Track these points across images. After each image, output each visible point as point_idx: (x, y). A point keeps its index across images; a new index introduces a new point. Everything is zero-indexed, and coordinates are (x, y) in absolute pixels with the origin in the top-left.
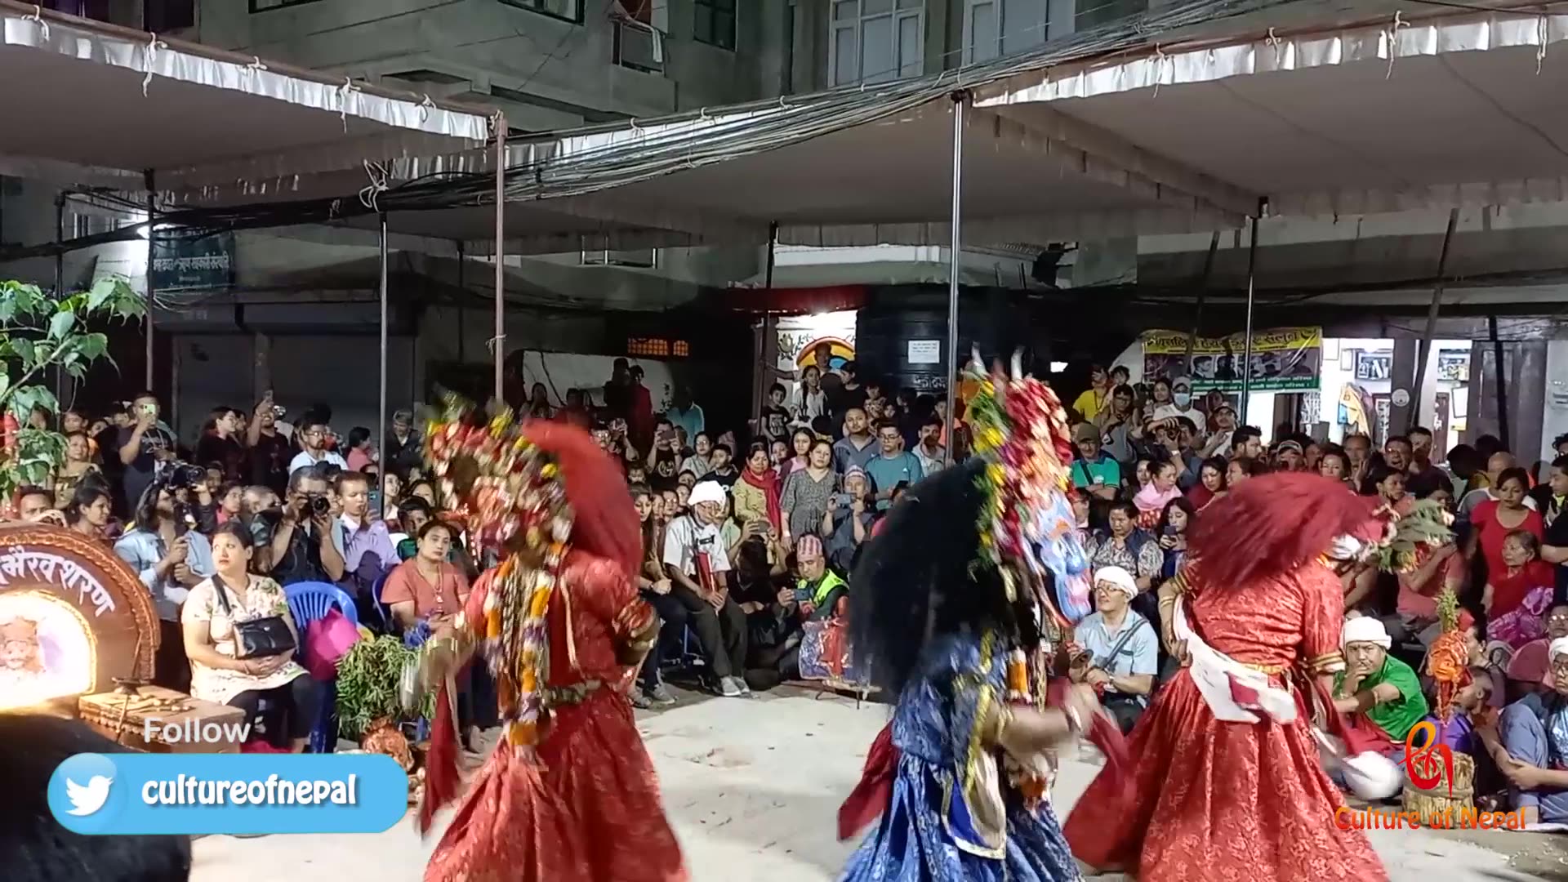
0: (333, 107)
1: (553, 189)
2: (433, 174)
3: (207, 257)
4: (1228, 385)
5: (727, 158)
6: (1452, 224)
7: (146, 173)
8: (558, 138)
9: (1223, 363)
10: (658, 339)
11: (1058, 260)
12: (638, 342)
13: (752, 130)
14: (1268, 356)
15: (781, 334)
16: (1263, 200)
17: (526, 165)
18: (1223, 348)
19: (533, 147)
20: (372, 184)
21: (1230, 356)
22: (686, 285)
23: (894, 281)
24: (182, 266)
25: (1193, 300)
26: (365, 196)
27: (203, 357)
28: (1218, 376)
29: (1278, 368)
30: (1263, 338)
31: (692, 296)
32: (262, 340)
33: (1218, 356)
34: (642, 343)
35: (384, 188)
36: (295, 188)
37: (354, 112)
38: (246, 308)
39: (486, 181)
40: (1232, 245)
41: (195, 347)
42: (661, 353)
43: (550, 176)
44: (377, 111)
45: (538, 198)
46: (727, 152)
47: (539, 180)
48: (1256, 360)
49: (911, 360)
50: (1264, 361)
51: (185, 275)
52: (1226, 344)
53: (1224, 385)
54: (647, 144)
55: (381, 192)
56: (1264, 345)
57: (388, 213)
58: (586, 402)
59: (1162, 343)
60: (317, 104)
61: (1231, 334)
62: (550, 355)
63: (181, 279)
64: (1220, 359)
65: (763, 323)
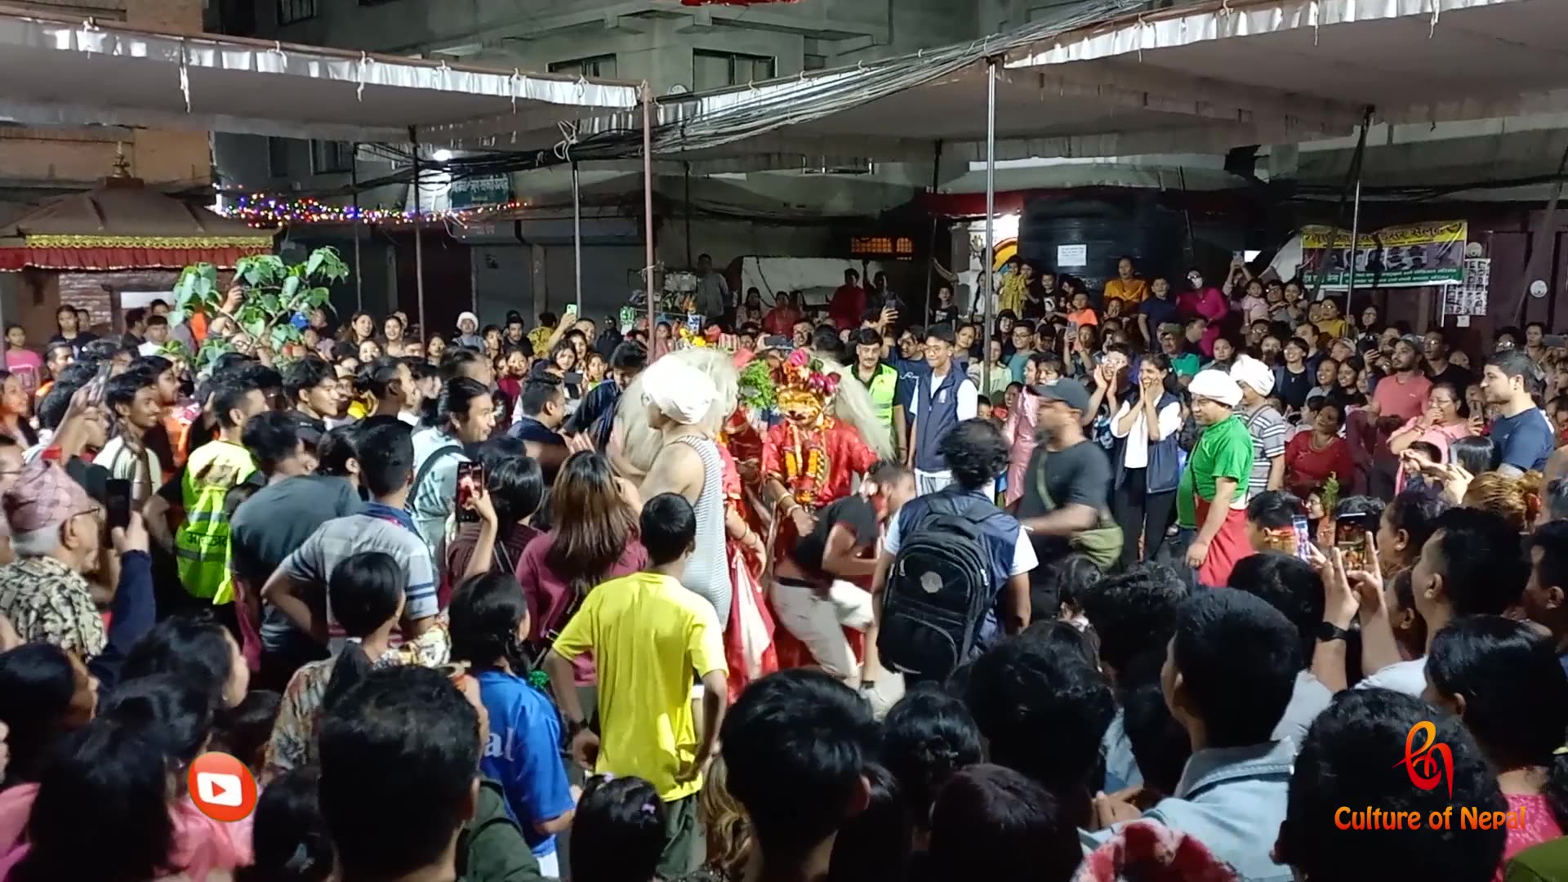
0: (506, 93)
1: (695, 142)
2: (610, 130)
3: (492, 179)
4: (1379, 277)
5: (817, 115)
7: (409, 128)
8: (699, 98)
9: (1373, 256)
10: (882, 237)
11: (1254, 152)
12: (862, 241)
13: (835, 92)
14: (1415, 251)
15: (973, 235)
16: (1371, 109)
17: (676, 122)
18: (1373, 242)
19: (680, 106)
20: (564, 138)
21: (1380, 250)
22: (904, 188)
23: (1069, 185)
24: (473, 187)
25: (1337, 199)
26: (560, 150)
27: (494, 266)
28: (1368, 268)
29: (1424, 261)
30: (1410, 232)
31: (908, 198)
32: (538, 250)
33: (1369, 250)
34: (866, 242)
35: (574, 141)
36: (513, 140)
37: (523, 95)
38: (523, 223)
39: (636, 137)
40: (1384, 142)
41: (488, 257)
42: (884, 251)
43: (690, 131)
44: (542, 93)
45: (683, 150)
46: (816, 112)
47: (683, 136)
48: (1403, 254)
49: (1060, 264)
50: (1411, 255)
51: (476, 195)
52: (1376, 238)
53: (1376, 277)
54: (763, 103)
55: (572, 146)
56: (1410, 240)
57: (579, 163)
58: (799, 301)
59: (1317, 238)
60: (493, 92)
61: (1381, 228)
62: (768, 260)
63: (473, 199)
64: (1371, 253)
65: (959, 225)
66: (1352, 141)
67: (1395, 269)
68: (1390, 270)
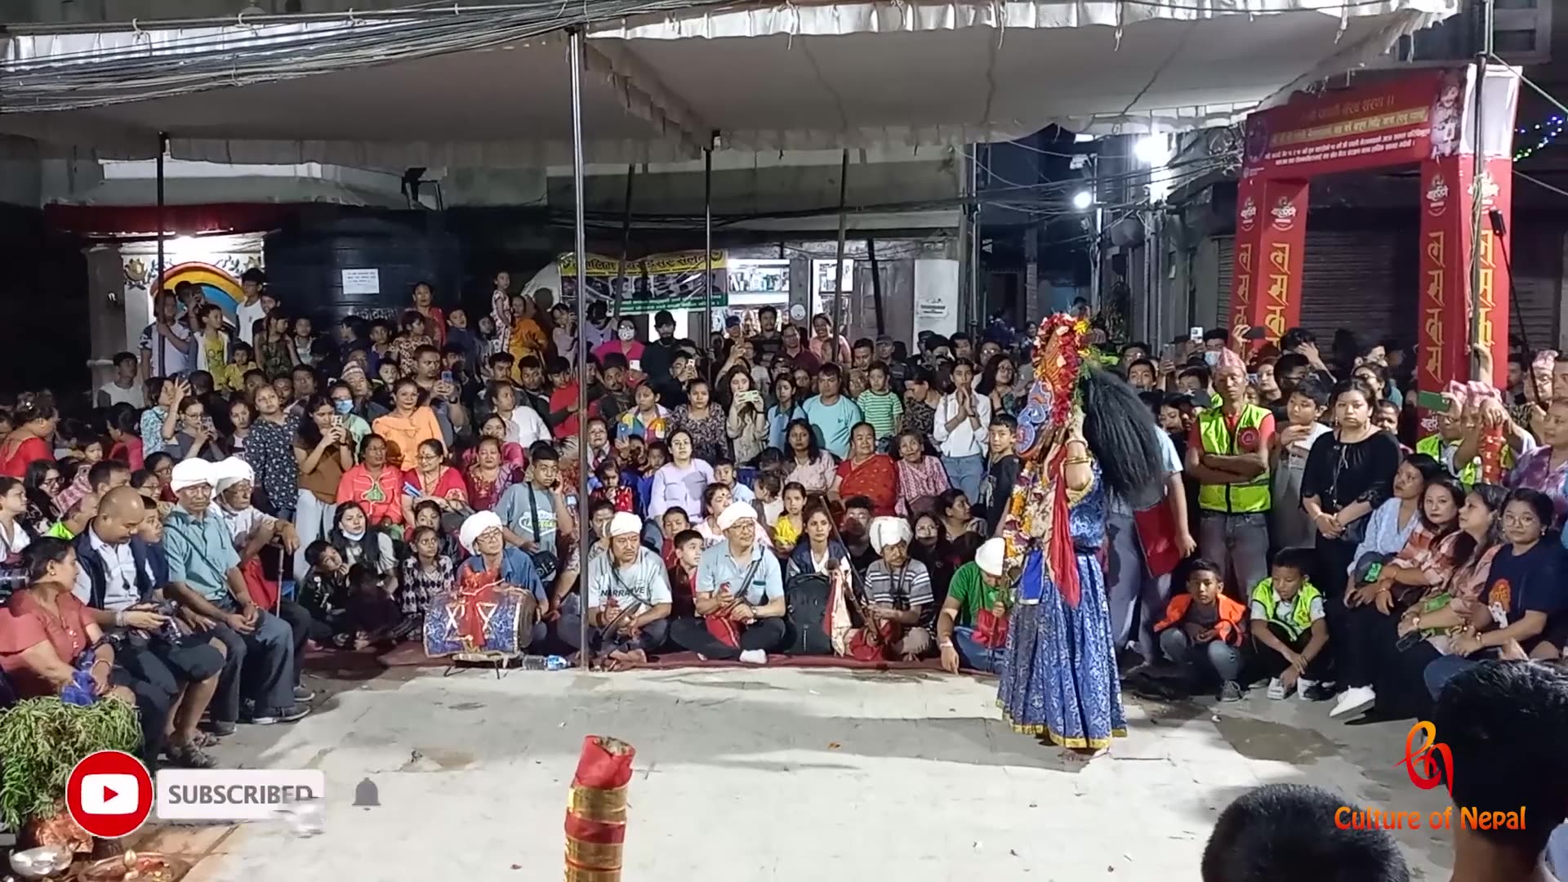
4: (647, 305)
6: (845, 158)
9: (640, 284)
11: (420, 176)
14: (681, 277)
16: (716, 133)
18: (639, 270)
21: (645, 278)
28: (636, 296)
29: (691, 288)
30: (676, 259)
33: (634, 278)
48: (671, 281)
49: (347, 291)
50: (678, 281)
52: (642, 265)
53: (642, 305)
56: (674, 268)
61: (647, 255)
64: (637, 280)
65: (100, 247)
66: (624, 169)
67: (662, 297)
68: (657, 297)
